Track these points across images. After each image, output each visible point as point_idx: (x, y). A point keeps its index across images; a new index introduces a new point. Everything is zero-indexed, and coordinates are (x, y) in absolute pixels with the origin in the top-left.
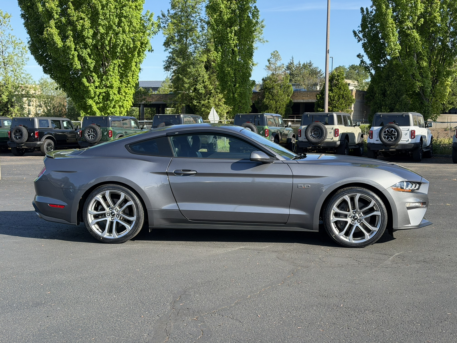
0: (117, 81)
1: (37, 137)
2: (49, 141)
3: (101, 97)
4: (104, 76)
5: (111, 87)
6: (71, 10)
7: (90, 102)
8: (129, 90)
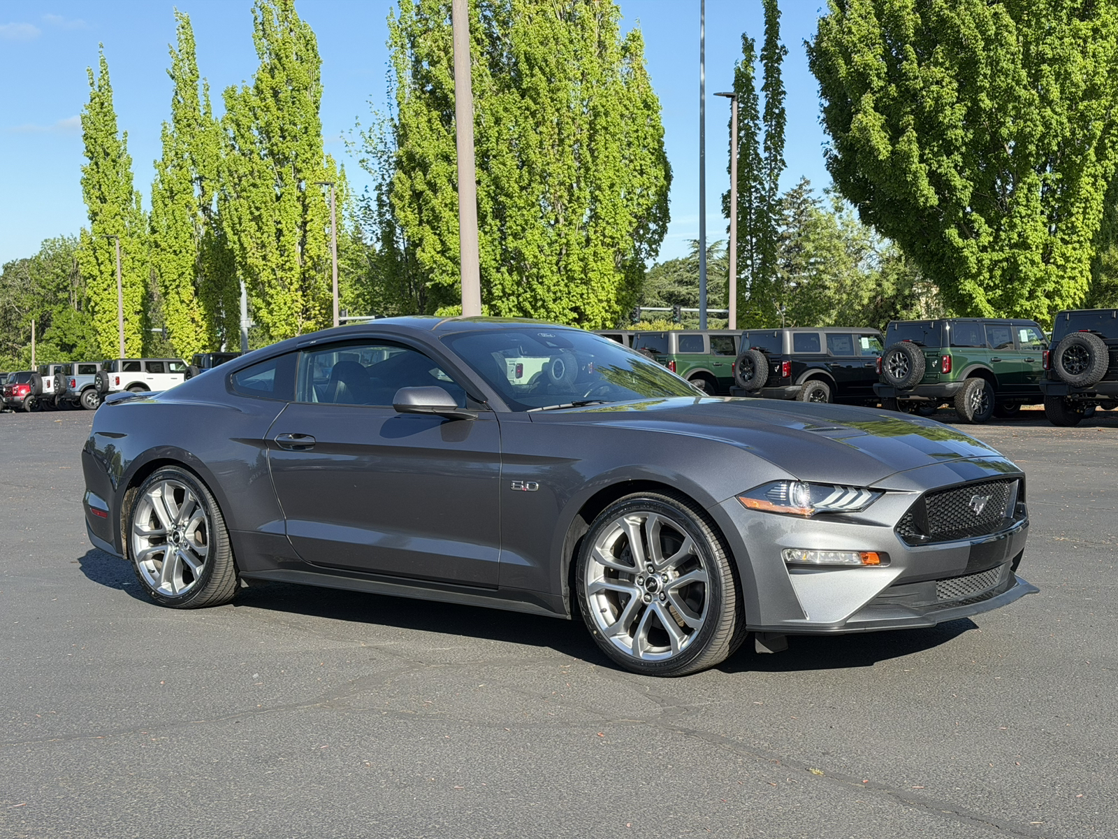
0: (1038, 228)
1: (787, 376)
2: (817, 384)
3: (998, 273)
4: (1004, 219)
5: (1024, 245)
6: (910, 66)
7: (968, 286)
8: (1074, 249)
